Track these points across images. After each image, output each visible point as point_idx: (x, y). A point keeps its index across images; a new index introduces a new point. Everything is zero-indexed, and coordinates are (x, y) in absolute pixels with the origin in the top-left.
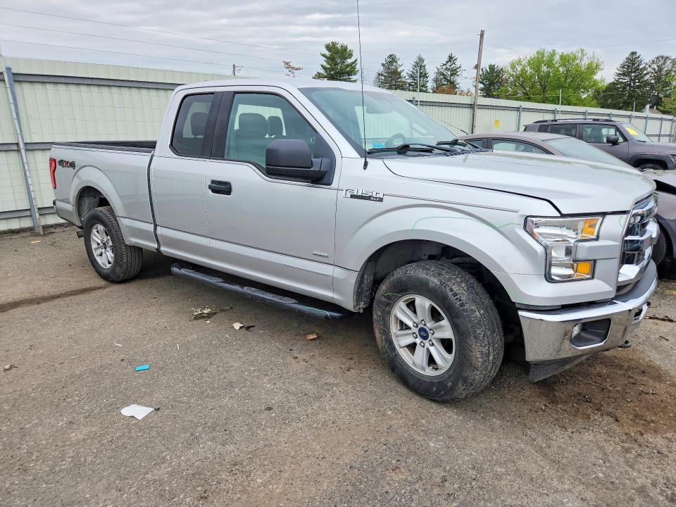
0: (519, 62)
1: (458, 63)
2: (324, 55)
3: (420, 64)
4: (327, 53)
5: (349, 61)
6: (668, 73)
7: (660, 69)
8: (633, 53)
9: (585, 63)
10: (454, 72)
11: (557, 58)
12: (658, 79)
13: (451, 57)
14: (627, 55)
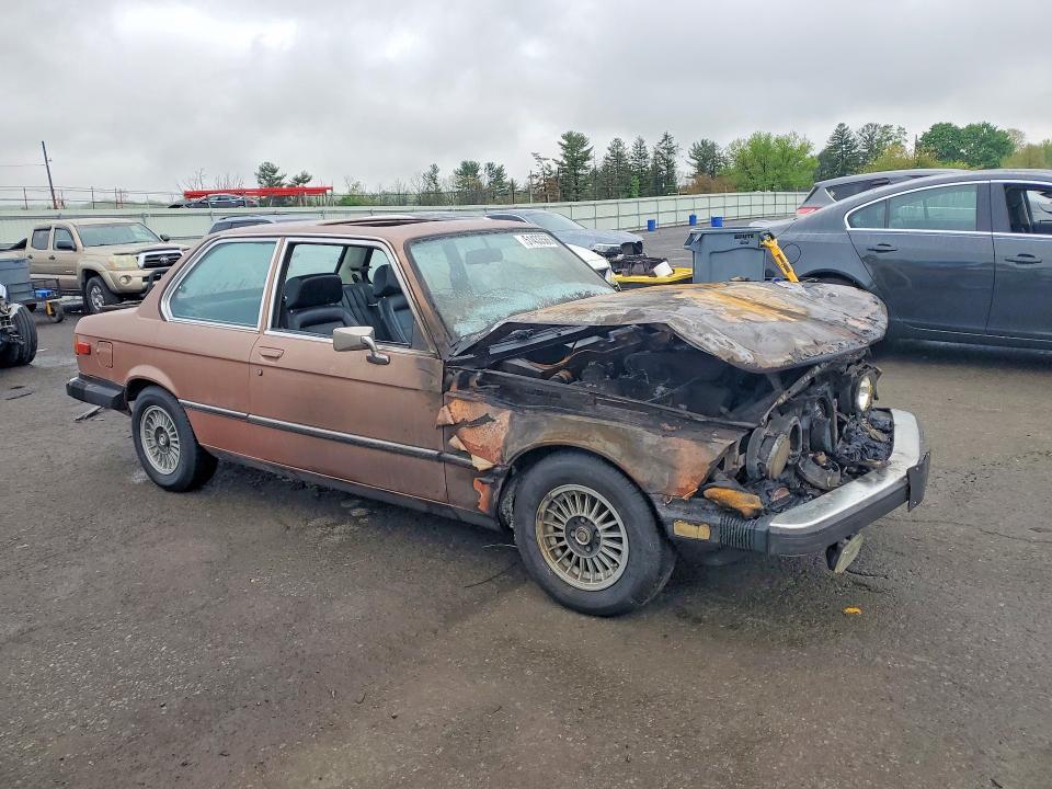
0: (739, 143)
1: (674, 143)
2: (560, 144)
3: (640, 145)
4: (565, 142)
5: (585, 149)
6: (879, 141)
7: (871, 138)
8: (841, 125)
9: (797, 145)
10: (670, 151)
11: (772, 141)
12: (871, 148)
13: (666, 136)
14: (835, 127)
